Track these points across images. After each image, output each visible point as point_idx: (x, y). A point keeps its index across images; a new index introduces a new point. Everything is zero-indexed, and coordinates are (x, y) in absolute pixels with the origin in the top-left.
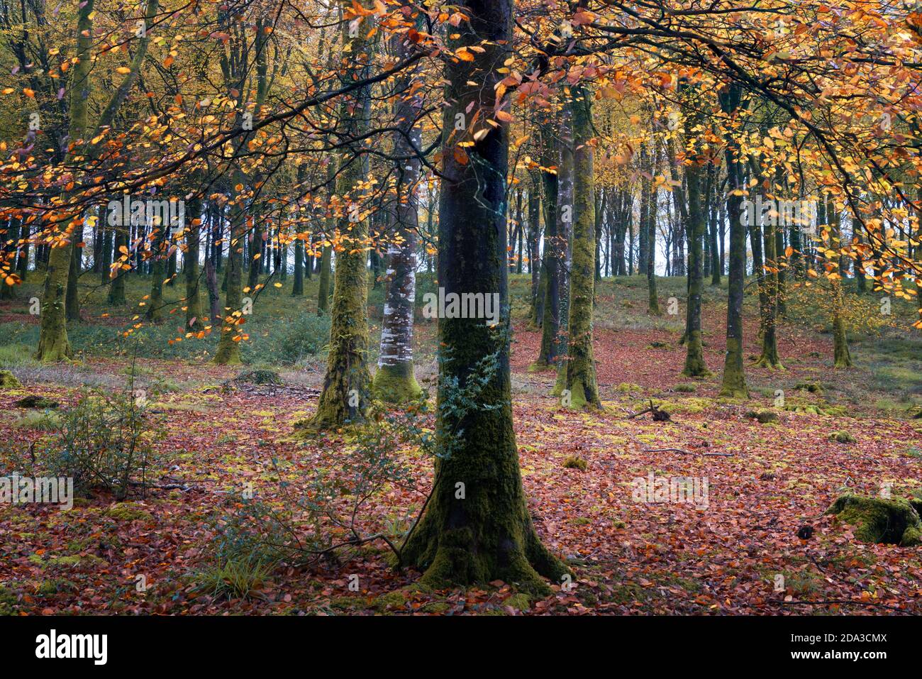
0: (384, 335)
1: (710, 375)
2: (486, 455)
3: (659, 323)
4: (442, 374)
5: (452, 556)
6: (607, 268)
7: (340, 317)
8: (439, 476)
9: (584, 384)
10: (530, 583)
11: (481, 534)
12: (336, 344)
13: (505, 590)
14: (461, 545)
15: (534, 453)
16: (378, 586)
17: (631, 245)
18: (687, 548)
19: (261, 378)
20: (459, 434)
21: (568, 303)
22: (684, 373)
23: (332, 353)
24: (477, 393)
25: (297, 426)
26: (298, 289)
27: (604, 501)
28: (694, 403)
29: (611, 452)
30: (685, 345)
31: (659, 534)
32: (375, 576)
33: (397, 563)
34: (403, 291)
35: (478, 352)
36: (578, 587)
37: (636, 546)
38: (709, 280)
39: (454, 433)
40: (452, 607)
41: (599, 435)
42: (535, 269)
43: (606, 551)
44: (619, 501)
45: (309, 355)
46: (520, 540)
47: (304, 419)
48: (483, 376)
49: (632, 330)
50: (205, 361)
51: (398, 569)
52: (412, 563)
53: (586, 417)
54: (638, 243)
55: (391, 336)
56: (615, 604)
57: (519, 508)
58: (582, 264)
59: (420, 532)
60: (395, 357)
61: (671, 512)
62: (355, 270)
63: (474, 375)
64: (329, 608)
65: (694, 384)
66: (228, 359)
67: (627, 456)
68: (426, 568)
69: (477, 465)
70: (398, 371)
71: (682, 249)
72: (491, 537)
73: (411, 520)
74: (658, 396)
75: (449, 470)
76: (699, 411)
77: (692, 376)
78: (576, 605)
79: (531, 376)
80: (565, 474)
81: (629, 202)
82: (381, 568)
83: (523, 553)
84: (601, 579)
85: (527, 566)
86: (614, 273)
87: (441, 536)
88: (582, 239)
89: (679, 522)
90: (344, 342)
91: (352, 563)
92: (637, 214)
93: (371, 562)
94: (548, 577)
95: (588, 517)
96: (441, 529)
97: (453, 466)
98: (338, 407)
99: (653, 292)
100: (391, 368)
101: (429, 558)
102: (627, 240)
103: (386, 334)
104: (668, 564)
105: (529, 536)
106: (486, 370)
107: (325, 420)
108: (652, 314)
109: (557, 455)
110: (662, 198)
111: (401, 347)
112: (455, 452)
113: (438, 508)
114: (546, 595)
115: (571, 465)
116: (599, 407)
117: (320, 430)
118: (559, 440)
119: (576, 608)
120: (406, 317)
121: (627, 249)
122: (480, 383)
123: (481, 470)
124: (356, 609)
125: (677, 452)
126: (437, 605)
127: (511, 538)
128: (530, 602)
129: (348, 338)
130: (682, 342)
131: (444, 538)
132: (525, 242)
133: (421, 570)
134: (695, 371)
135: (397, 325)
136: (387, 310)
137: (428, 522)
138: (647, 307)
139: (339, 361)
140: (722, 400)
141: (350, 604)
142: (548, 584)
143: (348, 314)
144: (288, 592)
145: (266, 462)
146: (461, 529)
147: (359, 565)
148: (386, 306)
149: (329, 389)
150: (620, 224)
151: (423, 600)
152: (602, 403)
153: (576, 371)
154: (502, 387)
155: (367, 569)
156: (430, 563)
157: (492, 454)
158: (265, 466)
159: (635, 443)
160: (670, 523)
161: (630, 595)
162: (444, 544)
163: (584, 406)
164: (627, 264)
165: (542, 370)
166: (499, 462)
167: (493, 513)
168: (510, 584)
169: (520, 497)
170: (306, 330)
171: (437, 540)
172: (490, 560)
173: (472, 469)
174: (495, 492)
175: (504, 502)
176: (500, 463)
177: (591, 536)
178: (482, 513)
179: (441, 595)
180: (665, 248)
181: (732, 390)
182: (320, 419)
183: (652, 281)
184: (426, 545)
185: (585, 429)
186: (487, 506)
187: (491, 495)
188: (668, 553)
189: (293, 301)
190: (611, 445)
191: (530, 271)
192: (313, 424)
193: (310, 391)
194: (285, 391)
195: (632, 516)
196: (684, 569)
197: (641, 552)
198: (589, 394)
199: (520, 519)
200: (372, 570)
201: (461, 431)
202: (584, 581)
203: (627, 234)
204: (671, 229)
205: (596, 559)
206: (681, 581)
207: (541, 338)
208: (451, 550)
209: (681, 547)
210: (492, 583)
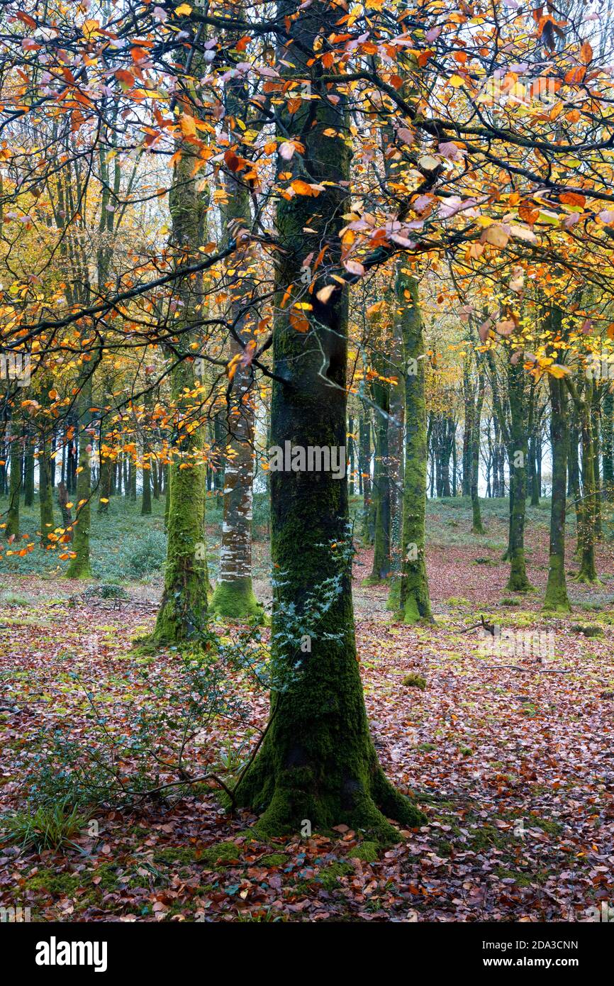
0: (223, 553)
1: (532, 589)
2: (327, 688)
3: (483, 540)
4: (276, 599)
5: (290, 798)
6: (432, 490)
7: (176, 535)
8: (275, 710)
9: (417, 600)
10: (378, 828)
11: (322, 774)
12: (172, 561)
13: (350, 836)
14: (301, 786)
15: (372, 670)
16: (209, 831)
17: (455, 468)
18: (540, 780)
19: (107, 593)
20: (297, 666)
21: (400, 521)
22: (508, 587)
23: (169, 571)
24: (316, 620)
25: (136, 642)
26: (146, 509)
27: (448, 724)
28: (520, 617)
29: (449, 669)
30: (508, 562)
31: (508, 762)
32: (206, 819)
33: (231, 804)
34: (241, 510)
35: (317, 573)
36: (430, 832)
37: (487, 777)
38: (528, 501)
39: (291, 664)
40: (290, 860)
41: (435, 651)
42: (367, 490)
43: (455, 783)
44: (462, 724)
45: (155, 571)
46: (365, 779)
47: (142, 636)
48: (324, 601)
49: (458, 547)
50: (59, 575)
51: (231, 812)
52: (247, 803)
53: (420, 632)
54: (461, 467)
55: (230, 553)
56: (471, 852)
57: (364, 745)
58: (414, 484)
59: (256, 769)
60: (235, 573)
61: (517, 736)
62: (190, 487)
63: (312, 600)
64: (152, 865)
65: (517, 598)
66: (79, 573)
67: (464, 673)
68: (263, 811)
69: (317, 698)
70: (238, 588)
71: (502, 471)
72: (333, 777)
73: (248, 747)
74: (485, 610)
75: (285, 703)
76: (527, 625)
77: (515, 590)
78: (430, 854)
79: (364, 590)
80: (405, 693)
81: (453, 429)
82: (212, 809)
83: (369, 794)
84: (453, 820)
85: (374, 810)
86: (439, 495)
87: (279, 775)
88: (414, 460)
89: (527, 748)
90: (181, 559)
91: (182, 802)
92: (460, 440)
93: (201, 801)
94: (397, 820)
95: (432, 742)
96: (278, 768)
97: (290, 699)
98: (176, 624)
99: (476, 512)
100: (230, 585)
101: (266, 799)
102: (451, 464)
103: (225, 551)
104: (522, 799)
105: (375, 774)
106: (327, 595)
107: (163, 637)
108: (476, 533)
109: (396, 671)
110: (483, 424)
111: (240, 564)
112: (292, 686)
113: (275, 745)
114: (396, 842)
115: (411, 683)
116: (432, 621)
117: (158, 648)
118: (396, 655)
119: (430, 858)
120: (244, 535)
121: (451, 472)
122: (319, 609)
123: (321, 704)
124: (182, 864)
125: (514, 669)
126: (275, 856)
127: (356, 779)
128: (377, 851)
129: (185, 556)
130: (505, 559)
131: (281, 779)
132: (356, 466)
133: (257, 812)
134: (518, 585)
135: (235, 542)
136: (226, 528)
137: (263, 759)
138: (470, 526)
139: (176, 579)
140: (546, 614)
141: (175, 858)
142: (397, 828)
143: (184, 531)
144: (107, 842)
145: (101, 681)
146: (300, 769)
147: (190, 806)
148: (225, 524)
149: (167, 606)
150: (444, 450)
151: (259, 851)
152: (436, 618)
153: (409, 587)
154: (343, 612)
155: (197, 810)
156: (268, 804)
157: (332, 685)
158: (101, 686)
159: (471, 659)
160: (516, 750)
161: (487, 842)
162: (280, 785)
163: (418, 621)
164: (451, 487)
165: (375, 585)
166: (342, 695)
167: (335, 750)
168: (355, 830)
169: (365, 733)
170: (151, 547)
171: (273, 780)
172: (333, 803)
173: (312, 702)
174: (337, 728)
175: (348, 740)
176: (343, 697)
177: (437, 764)
178: (324, 751)
179: (279, 844)
180: (485, 472)
181: (555, 604)
182: (158, 636)
183: (476, 502)
184: (262, 785)
185: (421, 644)
186: (329, 744)
187: (333, 732)
188: (521, 785)
189: (142, 519)
190: (448, 661)
191: (361, 493)
192: (152, 641)
193: (154, 606)
194: (130, 606)
195: (478, 741)
196: (541, 805)
197: (492, 784)
198: (423, 609)
199: (365, 758)
200: (203, 812)
201: (299, 662)
202: (436, 824)
203: (451, 459)
204: (491, 454)
205: (444, 793)
206: (541, 822)
207: (373, 555)
208: (289, 791)
209: (534, 779)
210: (335, 828)
